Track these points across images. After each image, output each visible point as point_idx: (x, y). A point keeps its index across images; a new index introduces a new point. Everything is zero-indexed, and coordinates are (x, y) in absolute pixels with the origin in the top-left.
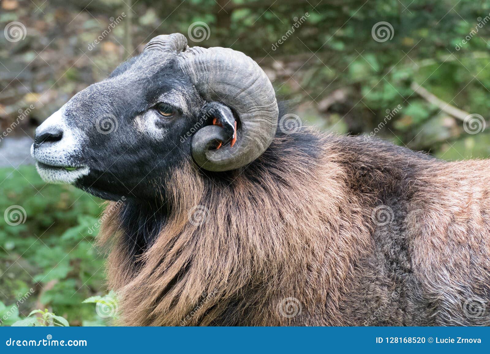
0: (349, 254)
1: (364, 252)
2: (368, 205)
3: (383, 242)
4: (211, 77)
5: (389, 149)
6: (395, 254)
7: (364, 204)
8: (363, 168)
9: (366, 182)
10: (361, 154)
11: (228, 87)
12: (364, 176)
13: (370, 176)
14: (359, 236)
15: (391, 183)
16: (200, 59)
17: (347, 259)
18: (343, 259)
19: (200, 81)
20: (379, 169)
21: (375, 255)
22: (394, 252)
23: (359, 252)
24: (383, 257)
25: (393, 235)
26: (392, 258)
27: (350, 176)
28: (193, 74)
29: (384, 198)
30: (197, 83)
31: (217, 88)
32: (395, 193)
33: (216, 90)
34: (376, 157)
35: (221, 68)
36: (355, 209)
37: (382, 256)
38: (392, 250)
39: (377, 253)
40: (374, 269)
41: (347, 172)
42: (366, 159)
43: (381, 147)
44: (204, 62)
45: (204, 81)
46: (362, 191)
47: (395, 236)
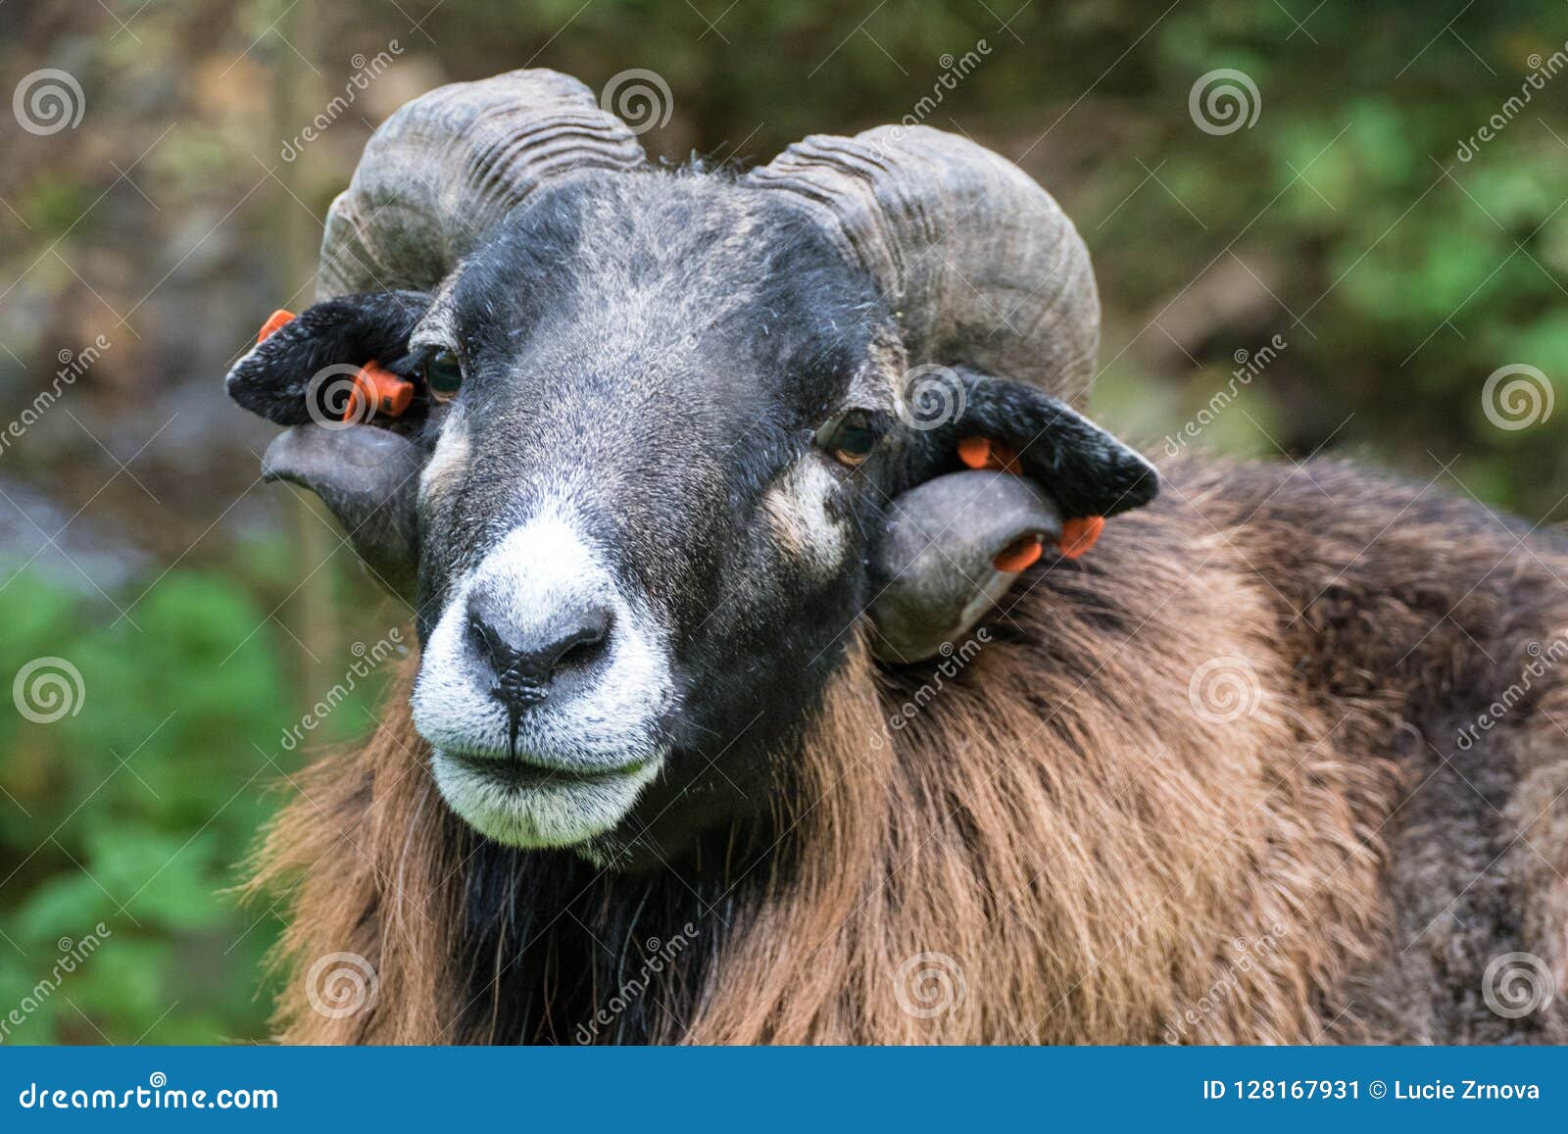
0: (1304, 961)
1: (1359, 950)
2: (1362, 750)
3: (1425, 906)
4: (951, 266)
5: (1429, 514)
6: (1470, 954)
7: (1348, 744)
8: (1334, 593)
9: (1348, 648)
10: (1318, 531)
11: (1007, 301)
12: (1339, 623)
13: (1366, 628)
14: (1340, 882)
15: (1447, 654)
16: (907, 195)
17: (1300, 984)
18: (1284, 984)
19: (912, 288)
20: (1397, 594)
21: (1398, 963)
22: (1465, 945)
23: (1342, 952)
24: (1429, 971)
25: (1462, 875)
26: (1458, 974)
27: (1293, 627)
28: (884, 263)
29: (1424, 718)
30: (901, 300)
31: (970, 311)
32: (1464, 694)
33: (967, 320)
34: (1383, 546)
35: (984, 222)
36: (1318, 766)
37: (1419, 966)
38: (1457, 940)
39: (1402, 954)
40: (1393, 1023)
41: (1280, 608)
42: (1341, 555)
43: (1397, 504)
44: (925, 205)
45: (928, 289)
46: (1336, 690)
47: (1470, 879)
